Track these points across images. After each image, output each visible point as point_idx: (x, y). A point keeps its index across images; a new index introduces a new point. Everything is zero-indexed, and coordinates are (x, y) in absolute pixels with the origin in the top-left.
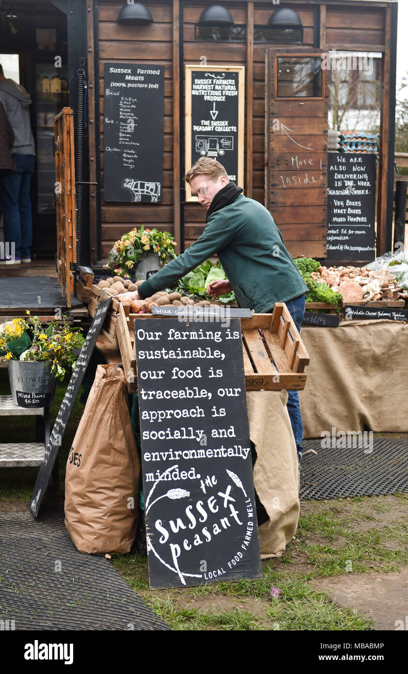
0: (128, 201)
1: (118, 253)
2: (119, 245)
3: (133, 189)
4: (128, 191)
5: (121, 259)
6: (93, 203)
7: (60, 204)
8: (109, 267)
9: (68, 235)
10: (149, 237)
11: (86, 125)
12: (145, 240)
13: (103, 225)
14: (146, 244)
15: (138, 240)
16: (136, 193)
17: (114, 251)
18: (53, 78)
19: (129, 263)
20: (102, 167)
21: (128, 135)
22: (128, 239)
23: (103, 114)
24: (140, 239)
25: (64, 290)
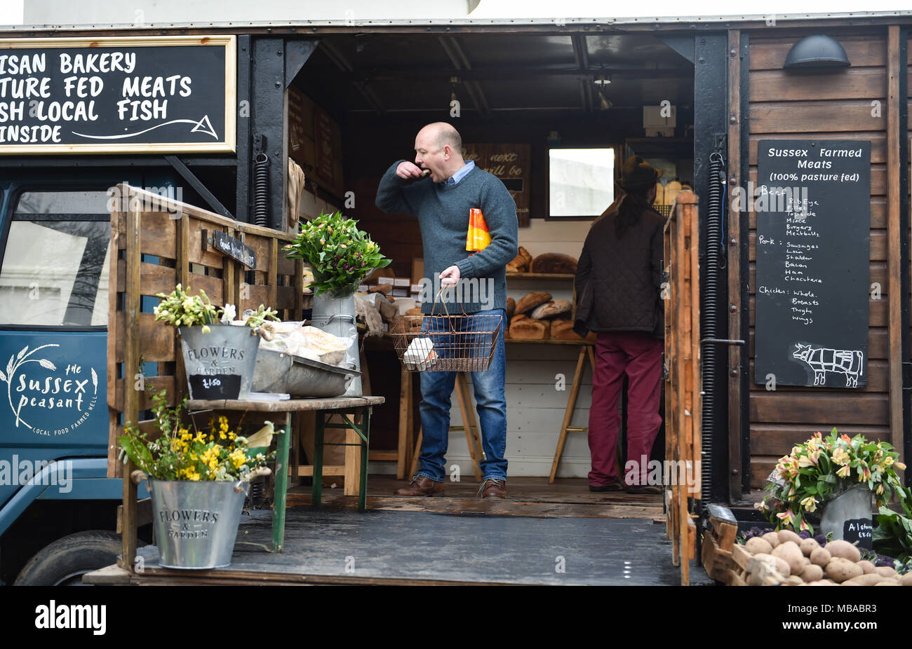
0: (800, 384)
1: (784, 481)
2: (787, 465)
3: (810, 362)
4: (800, 365)
5: (790, 494)
6: (735, 387)
7: (670, 382)
8: (767, 508)
9: (685, 440)
10: (849, 451)
11: (724, 249)
12: (839, 456)
13: (753, 428)
14: (842, 464)
15: (827, 457)
16: (816, 370)
17: (776, 476)
18: (669, 182)
19: (809, 503)
20: (751, 323)
21: (801, 266)
22: (805, 453)
23: (755, 230)
24: (830, 454)
25: (677, 552)
